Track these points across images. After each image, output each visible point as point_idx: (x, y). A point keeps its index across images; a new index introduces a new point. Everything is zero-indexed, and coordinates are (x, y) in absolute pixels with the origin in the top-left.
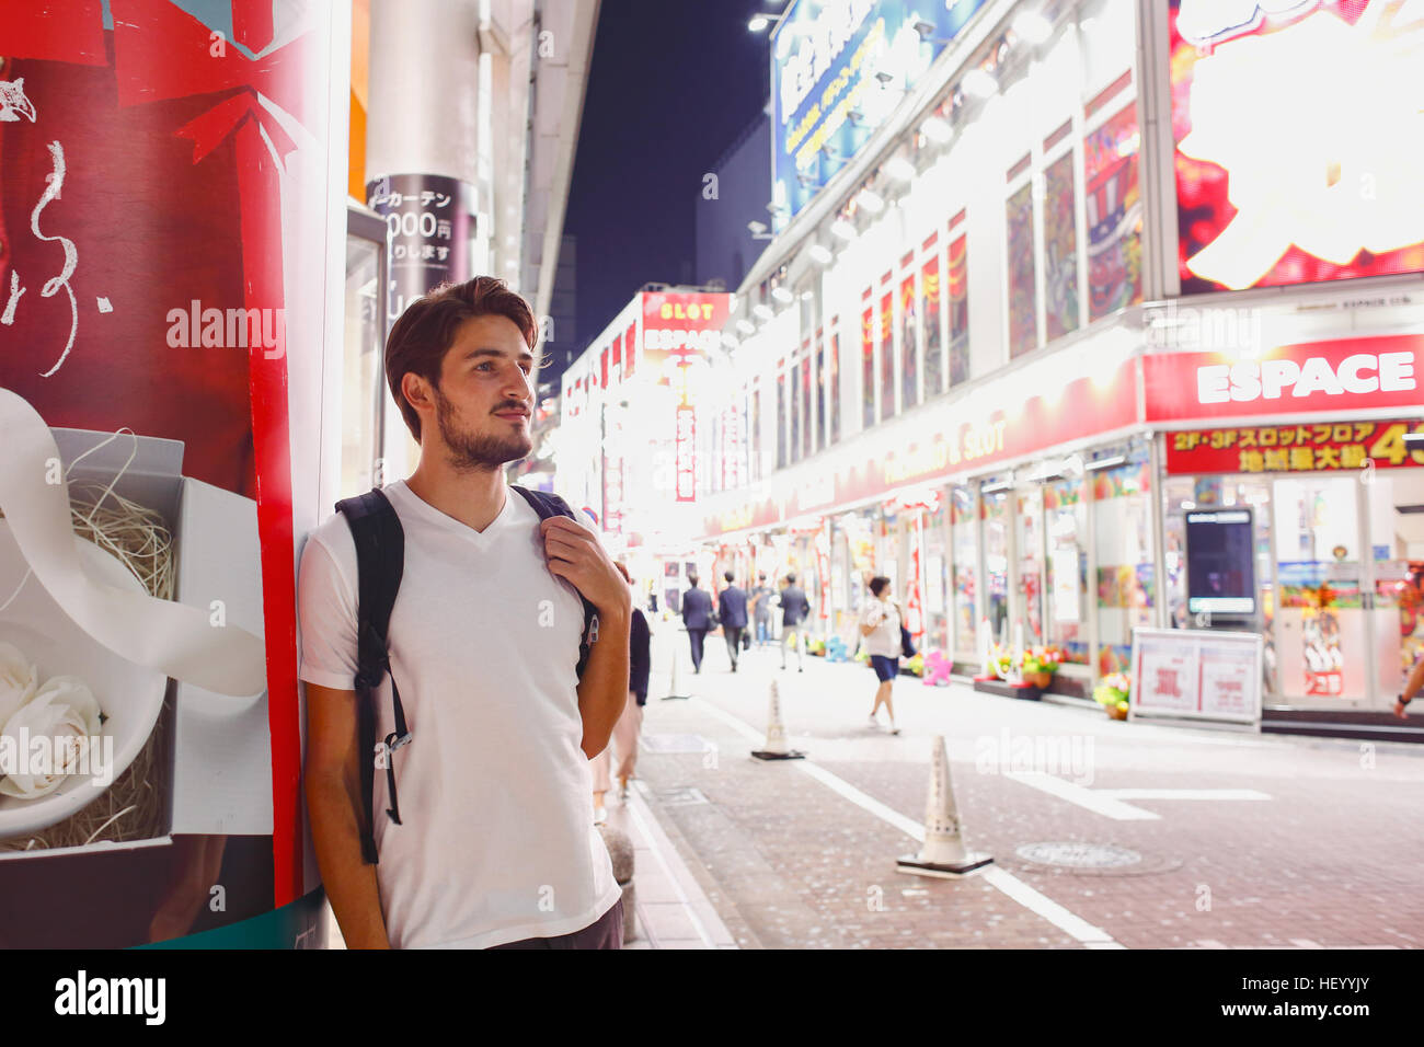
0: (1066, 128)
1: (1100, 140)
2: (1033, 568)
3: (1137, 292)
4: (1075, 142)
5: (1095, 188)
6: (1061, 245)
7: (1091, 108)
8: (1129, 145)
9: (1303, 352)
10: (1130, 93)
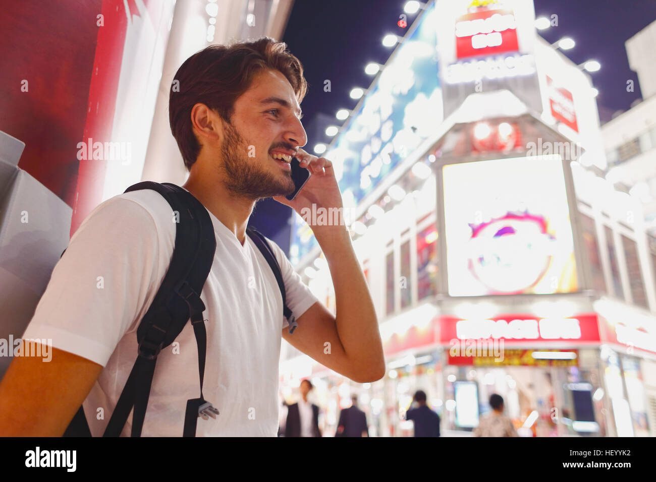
0: (408, 231)
1: (422, 235)
2: (392, 404)
3: (434, 293)
4: (412, 236)
5: (419, 252)
6: (405, 272)
7: (419, 222)
8: (432, 238)
9: (496, 319)
10: (432, 219)
